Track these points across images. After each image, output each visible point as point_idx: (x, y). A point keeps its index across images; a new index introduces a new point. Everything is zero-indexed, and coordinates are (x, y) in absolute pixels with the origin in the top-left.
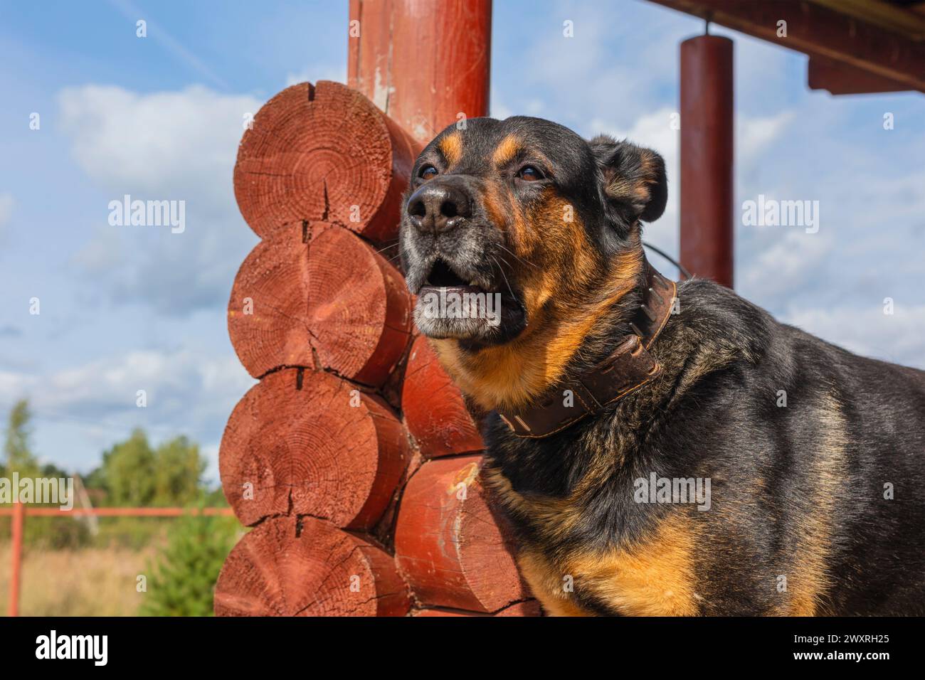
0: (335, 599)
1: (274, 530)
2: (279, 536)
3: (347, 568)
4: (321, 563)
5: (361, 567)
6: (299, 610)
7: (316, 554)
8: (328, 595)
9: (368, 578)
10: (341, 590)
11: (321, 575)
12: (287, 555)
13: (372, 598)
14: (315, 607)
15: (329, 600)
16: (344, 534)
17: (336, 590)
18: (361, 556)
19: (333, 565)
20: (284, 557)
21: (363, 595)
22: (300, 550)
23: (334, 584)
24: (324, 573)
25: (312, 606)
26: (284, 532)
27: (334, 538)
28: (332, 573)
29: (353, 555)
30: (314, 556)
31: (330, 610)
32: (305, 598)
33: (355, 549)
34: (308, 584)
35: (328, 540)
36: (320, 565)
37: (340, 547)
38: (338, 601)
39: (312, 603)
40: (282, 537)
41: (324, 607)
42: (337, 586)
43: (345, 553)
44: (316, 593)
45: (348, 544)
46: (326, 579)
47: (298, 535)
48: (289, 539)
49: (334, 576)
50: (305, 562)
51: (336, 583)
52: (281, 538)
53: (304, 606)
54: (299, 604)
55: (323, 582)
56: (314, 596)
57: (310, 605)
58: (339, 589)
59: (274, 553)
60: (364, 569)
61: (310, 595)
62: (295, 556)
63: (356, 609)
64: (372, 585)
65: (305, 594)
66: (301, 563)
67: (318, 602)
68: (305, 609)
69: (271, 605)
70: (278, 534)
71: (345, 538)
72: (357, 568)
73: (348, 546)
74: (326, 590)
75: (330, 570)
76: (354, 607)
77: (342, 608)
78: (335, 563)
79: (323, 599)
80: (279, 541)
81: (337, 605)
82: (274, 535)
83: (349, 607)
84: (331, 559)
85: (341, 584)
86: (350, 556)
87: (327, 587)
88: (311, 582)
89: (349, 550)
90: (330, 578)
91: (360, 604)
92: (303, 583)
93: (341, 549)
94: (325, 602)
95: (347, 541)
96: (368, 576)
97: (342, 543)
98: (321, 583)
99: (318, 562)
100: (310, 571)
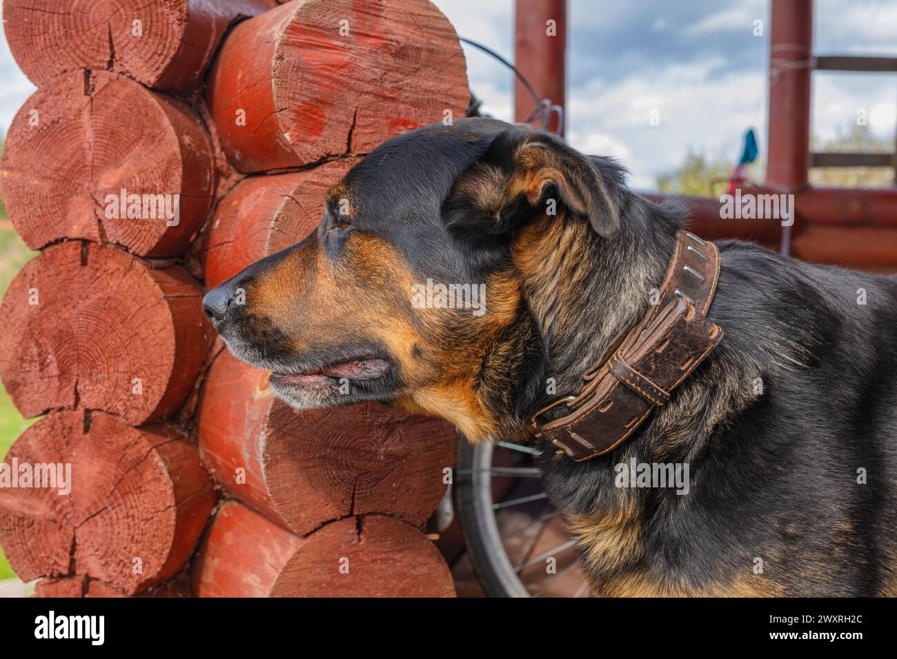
0: (129, 506)
1: (59, 426)
2: (65, 431)
3: (141, 471)
4: (112, 465)
5: (157, 471)
6: (88, 516)
7: (107, 455)
8: (121, 501)
9: (166, 484)
10: (136, 496)
11: (113, 477)
12: (74, 454)
13: (170, 507)
14: (107, 513)
15: (123, 507)
16: (137, 433)
17: (130, 496)
18: (157, 458)
19: (126, 467)
20: (71, 456)
21: (161, 502)
22: (90, 448)
23: (127, 488)
24: (116, 476)
25: (104, 512)
26: (71, 428)
27: (127, 437)
28: (125, 476)
29: (149, 458)
30: (104, 456)
31: (124, 518)
32: (95, 503)
33: (150, 451)
34: (99, 487)
35: (120, 439)
36: (111, 467)
37: (134, 447)
38: (132, 507)
39: (104, 509)
40: (69, 433)
41: (116, 513)
42: (131, 492)
43: (139, 455)
44: (108, 498)
45: (142, 444)
46: (119, 483)
47: (86, 430)
48: (76, 435)
49: (128, 480)
50: (96, 463)
51: (129, 486)
52: (66, 434)
53: (95, 512)
54: (88, 509)
55: (116, 485)
56: (106, 501)
57: (101, 511)
58: (133, 494)
59: (59, 451)
60: (161, 474)
61: (100, 500)
62: (83, 455)
63: (152, 518)
64: (170, 492)
65: (96, 499)
66: (90, 463)
67: (110, 508)
68: (95, 515)
69: (57, 509)
70: (63, 429)
71: (140, 438)
72: (153, 473)
73: (143, 447)
74: (119, 495)
75: (123, 473)
76: (151, 516)
77: (136, 516)
78: (129, 466)
79: (116, 505)
80: (64, 437)
81: (131, 512)
82: (59, 431)
83: (145, 516)
84: (123, 461)
85: (136, 489)
86: (146, 458)
87: (119, 491)
88: (102, 486)
89: (144, 452)
90: (123, 481)
91: (157, 512)
92: (93, 486)
93: (135, 450)
94: (118, 509)
95: (142, 442)
96: (165, 481)
97: (136, 443)
98: (113, 487)
99: (109, 464)
100: (101, 473)
